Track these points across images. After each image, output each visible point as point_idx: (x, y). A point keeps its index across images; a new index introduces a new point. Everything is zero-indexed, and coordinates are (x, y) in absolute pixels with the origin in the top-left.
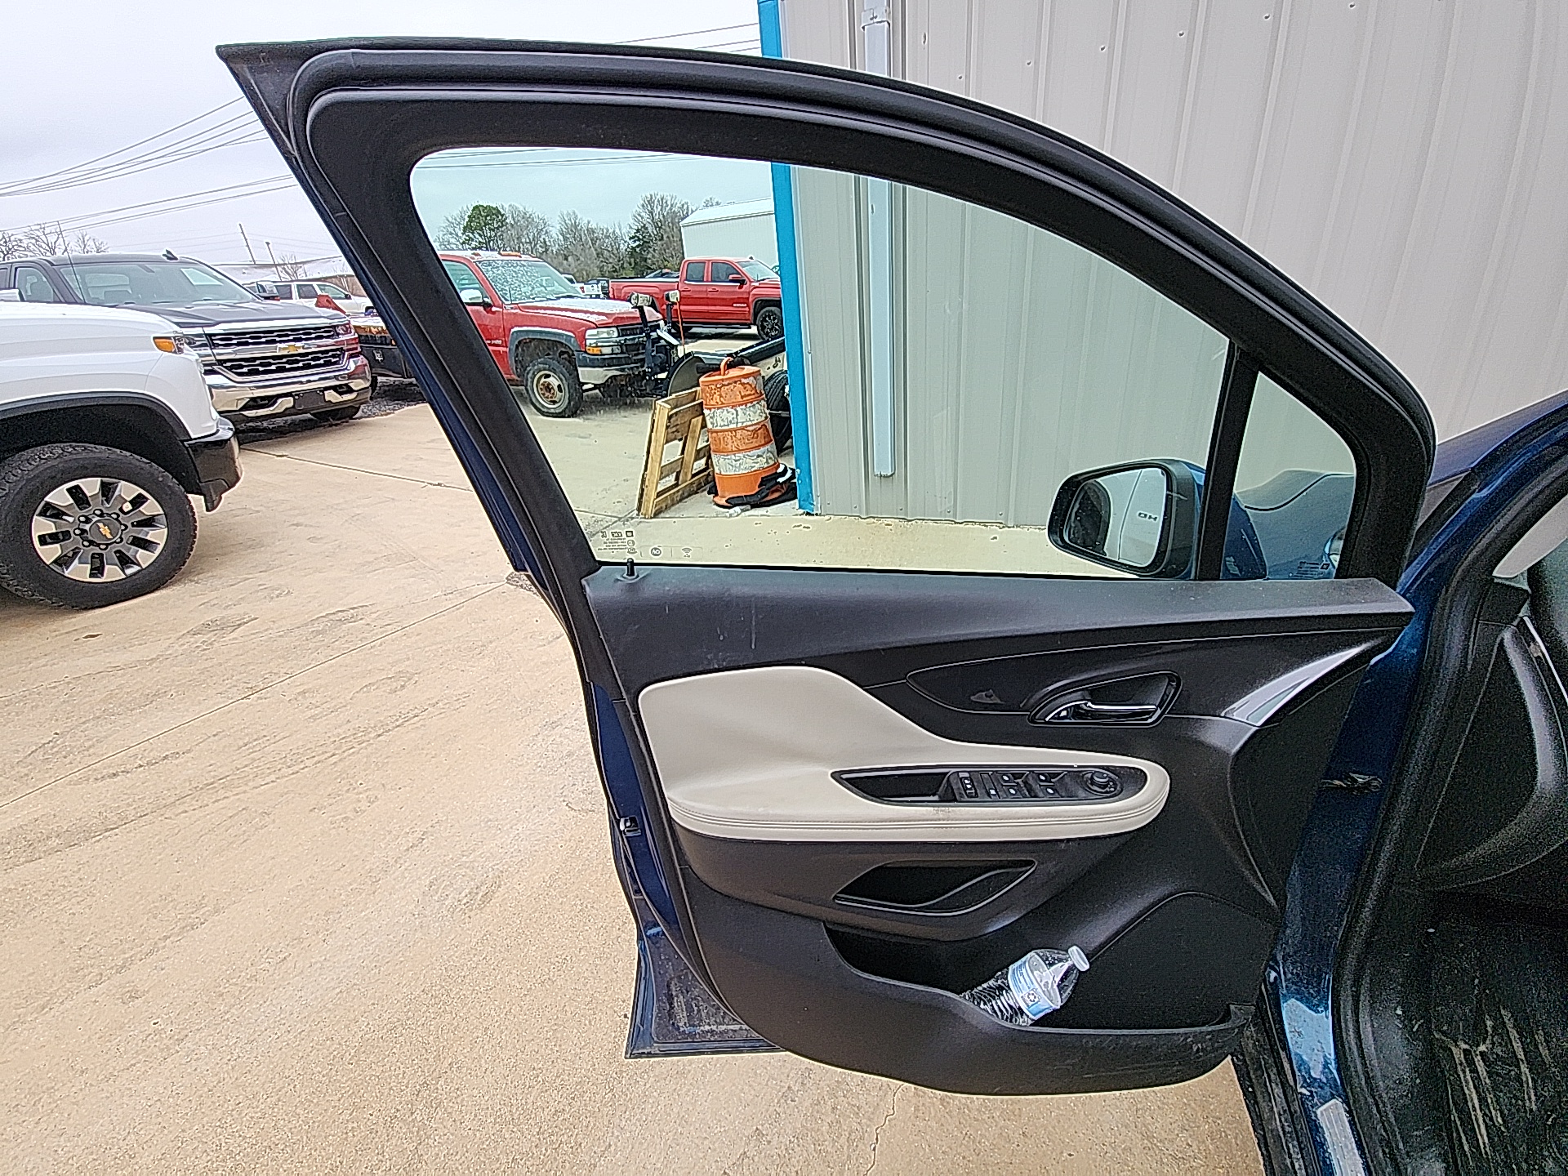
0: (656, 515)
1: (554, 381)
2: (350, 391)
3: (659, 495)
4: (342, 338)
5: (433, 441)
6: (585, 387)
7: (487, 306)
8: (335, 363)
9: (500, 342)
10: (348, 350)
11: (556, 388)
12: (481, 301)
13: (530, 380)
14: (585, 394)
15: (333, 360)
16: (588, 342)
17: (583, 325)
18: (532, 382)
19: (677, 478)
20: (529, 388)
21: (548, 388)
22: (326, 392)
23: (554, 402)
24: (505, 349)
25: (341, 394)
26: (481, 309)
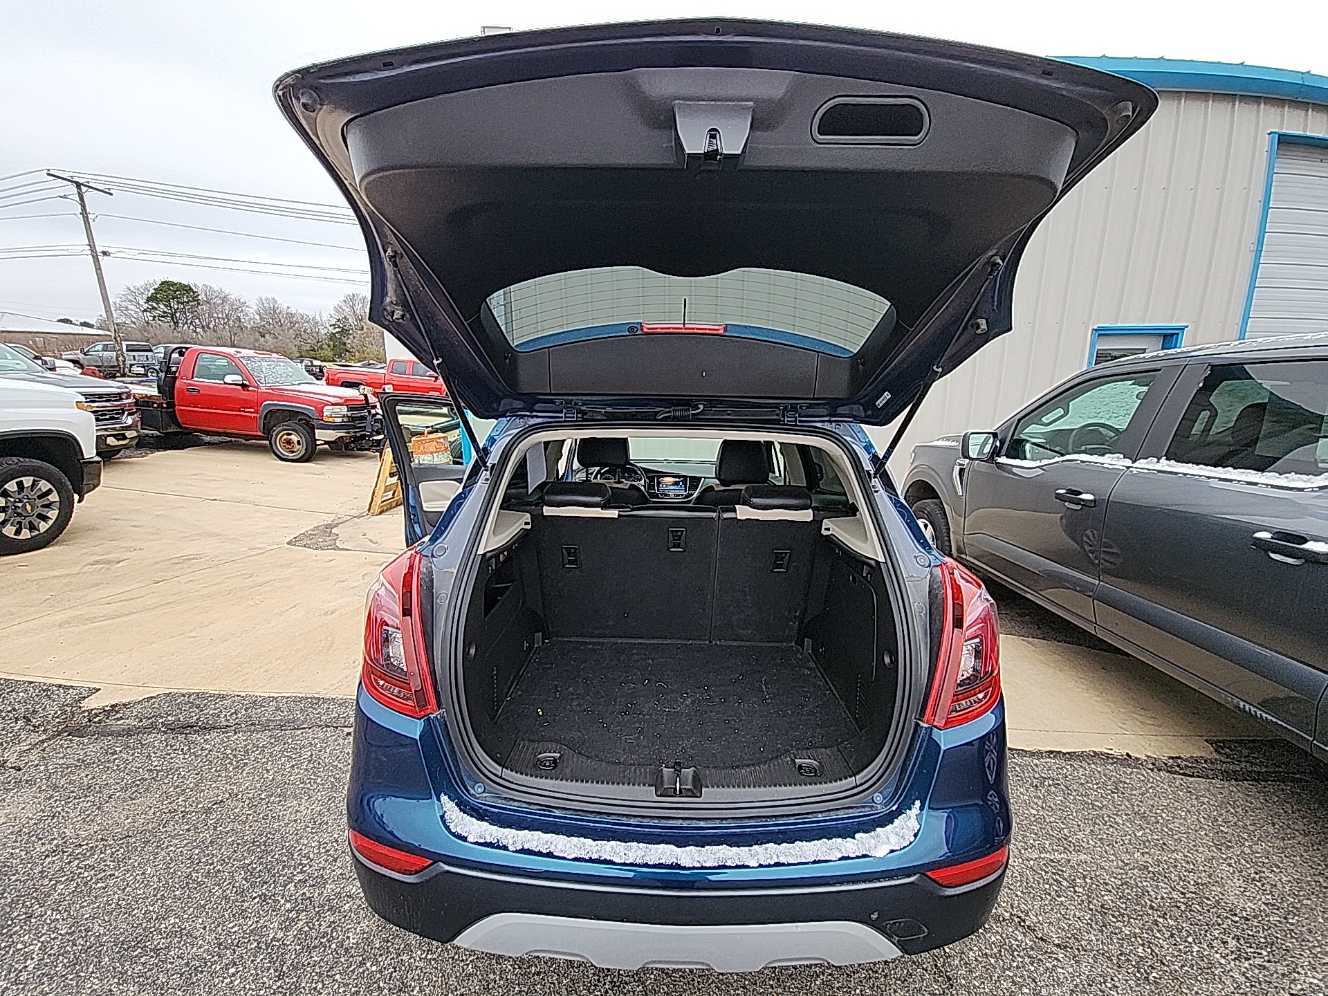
0: (381, 513)
1: (294, 438)
2: (124, 438)
3: (382, 502)
4: (125, 401)
5: (195, 475)
6: (318, 442)
7: (243, 386)
8: (117, 418)
9: (252, 410)
10: (128, 410)
11: (296, 442)
12: (241, 383)
13: (274, 436)
14: (318, 447)
15: (116, 416)
16: (325, 414)
17: (322, 403)
18: (276, 438)
19: (394, 494)
20: (273, 441)
21: (289, 442)
22: (108, 438)
23: (293, 452)
24: (255, 415)
25: (118, 440)
26: (239, 387)
